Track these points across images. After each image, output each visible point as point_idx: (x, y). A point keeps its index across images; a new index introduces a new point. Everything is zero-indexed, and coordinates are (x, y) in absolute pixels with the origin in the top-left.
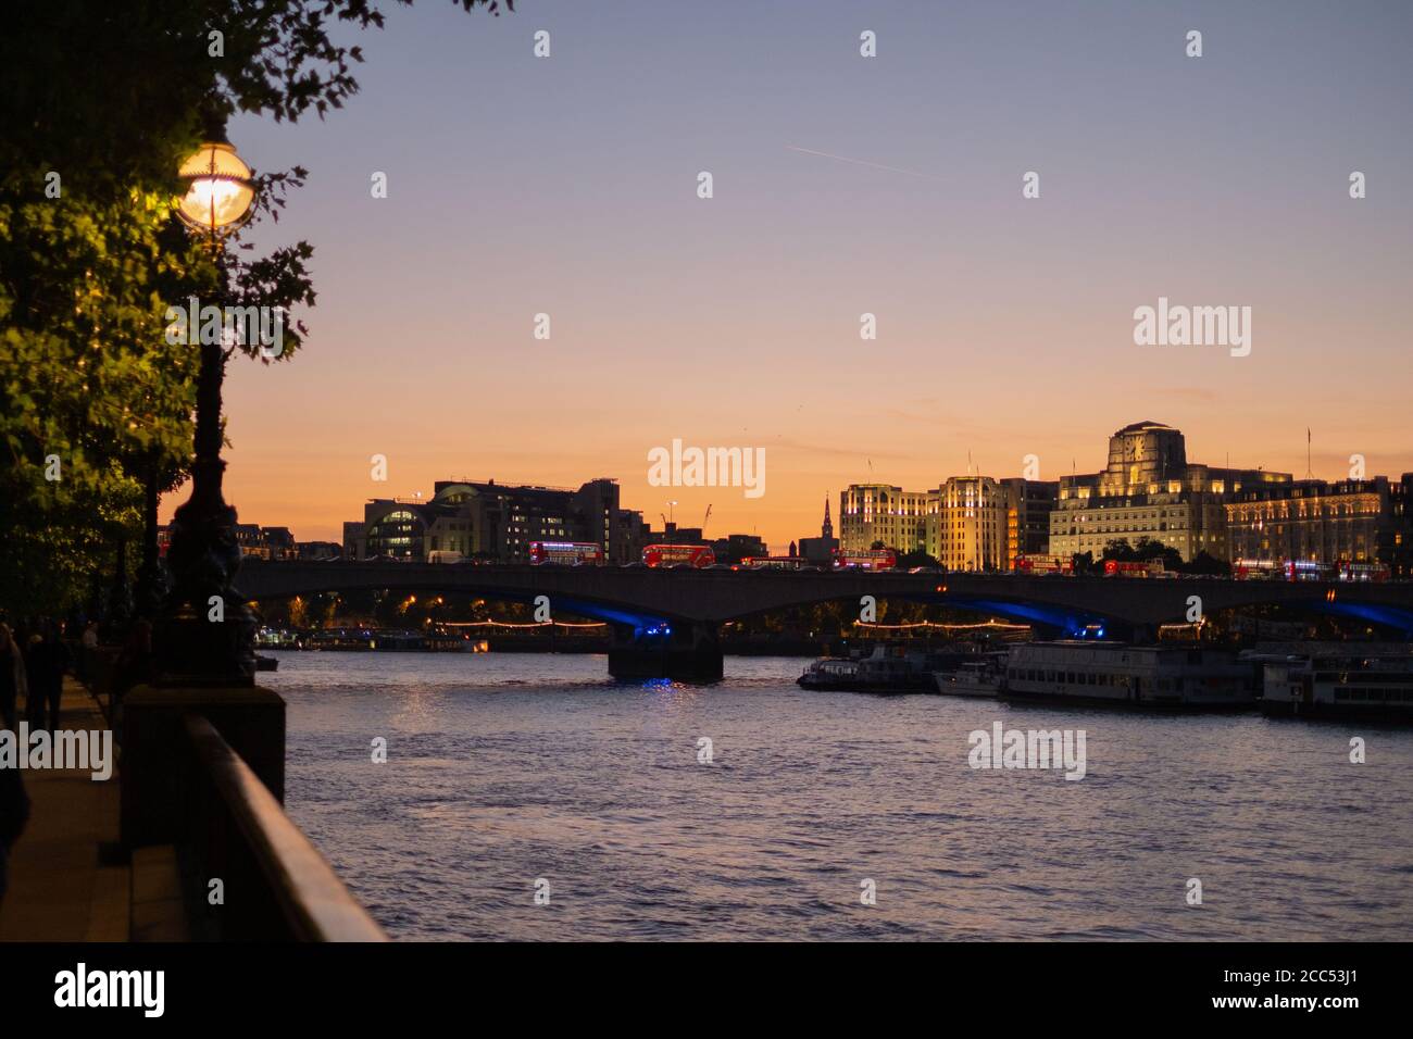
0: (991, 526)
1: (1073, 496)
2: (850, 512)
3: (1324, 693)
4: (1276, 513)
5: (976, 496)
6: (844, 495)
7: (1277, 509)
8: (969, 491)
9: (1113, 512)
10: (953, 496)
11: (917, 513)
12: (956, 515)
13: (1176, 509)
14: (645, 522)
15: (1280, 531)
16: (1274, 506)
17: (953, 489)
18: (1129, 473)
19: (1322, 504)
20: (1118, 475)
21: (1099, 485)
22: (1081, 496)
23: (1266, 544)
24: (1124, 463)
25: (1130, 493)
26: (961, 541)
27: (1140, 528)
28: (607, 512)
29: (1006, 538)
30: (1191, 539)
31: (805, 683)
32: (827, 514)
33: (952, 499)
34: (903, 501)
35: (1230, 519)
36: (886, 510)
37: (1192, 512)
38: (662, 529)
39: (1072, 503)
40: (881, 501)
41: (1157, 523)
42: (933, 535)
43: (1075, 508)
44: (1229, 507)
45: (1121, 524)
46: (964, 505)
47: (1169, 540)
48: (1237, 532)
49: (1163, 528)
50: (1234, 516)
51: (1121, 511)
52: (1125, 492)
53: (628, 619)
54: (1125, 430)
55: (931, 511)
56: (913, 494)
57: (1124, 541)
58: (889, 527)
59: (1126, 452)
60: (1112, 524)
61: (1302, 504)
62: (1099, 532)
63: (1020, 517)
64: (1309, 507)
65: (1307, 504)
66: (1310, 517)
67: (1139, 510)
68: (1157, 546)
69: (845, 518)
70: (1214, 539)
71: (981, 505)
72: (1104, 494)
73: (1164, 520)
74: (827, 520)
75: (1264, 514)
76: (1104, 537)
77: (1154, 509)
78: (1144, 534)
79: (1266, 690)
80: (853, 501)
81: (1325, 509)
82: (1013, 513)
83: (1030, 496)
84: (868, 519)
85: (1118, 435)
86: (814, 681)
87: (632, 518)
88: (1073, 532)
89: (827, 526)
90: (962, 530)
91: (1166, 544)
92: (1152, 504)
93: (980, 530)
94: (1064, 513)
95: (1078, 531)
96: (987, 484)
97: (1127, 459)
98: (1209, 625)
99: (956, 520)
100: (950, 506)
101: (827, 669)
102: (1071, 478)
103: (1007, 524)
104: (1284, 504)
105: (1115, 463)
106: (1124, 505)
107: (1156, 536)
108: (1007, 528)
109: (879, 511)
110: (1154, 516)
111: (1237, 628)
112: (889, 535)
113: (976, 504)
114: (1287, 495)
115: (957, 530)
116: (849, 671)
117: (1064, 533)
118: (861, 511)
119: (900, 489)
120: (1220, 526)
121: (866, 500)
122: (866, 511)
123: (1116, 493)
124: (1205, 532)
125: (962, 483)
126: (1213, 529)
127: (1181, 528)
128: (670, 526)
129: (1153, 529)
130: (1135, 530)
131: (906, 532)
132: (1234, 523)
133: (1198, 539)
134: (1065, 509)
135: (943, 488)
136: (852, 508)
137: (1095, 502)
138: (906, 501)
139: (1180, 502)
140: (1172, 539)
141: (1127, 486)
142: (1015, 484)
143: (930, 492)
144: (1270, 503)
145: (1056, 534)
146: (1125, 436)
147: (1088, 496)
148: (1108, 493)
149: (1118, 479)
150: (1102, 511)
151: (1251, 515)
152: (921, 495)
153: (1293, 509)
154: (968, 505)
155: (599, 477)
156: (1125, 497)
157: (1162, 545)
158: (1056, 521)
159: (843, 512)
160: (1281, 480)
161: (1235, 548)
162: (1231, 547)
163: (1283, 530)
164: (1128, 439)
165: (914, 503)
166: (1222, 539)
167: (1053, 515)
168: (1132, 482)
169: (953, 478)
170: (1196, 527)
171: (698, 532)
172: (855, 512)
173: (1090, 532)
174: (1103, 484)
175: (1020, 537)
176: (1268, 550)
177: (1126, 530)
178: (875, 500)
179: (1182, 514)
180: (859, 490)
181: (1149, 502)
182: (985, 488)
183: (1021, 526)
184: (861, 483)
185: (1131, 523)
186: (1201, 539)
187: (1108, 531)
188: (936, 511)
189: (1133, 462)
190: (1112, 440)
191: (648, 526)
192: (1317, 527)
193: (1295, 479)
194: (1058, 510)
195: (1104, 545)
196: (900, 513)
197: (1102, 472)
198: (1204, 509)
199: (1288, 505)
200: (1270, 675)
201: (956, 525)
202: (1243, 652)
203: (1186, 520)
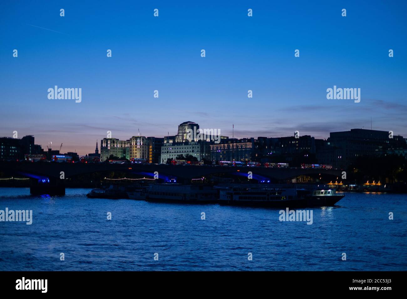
0: (144, 150)
1: (168, 142)
2: (104, 146)
3: (236, 198)
4: (224, 147)
5: (140, 142)
6: (102, 141)
8: (138, 141)
9: (179, 147)
10: (134, 142)
11: (123, 147)
12: (134, 147)
13: (197, 146)
15: (225, 153)
17: (134, 140)
18: (184, 136)
19: (236, 145)
20: (181, 136)
21: (175, 139)
22: (170, 142)
23: (221, 156)
24: (182, 133)
26: (136, 155)
27: (186, 151)
28: (30, 145)
29: (149, 154)
30: (200, 155)
31: (89, 196)
32: (97, 146)
36: (114, 145)
37: (201, 147)
38: (47, 150)
39: (168, 144)
40: (113, 143)
41: (191, 150)
42: (128, 153)
43: (168, 146)
44: (211, 146)
45: (181, 150)
46: (137, 144)
48: (213, 153)
49: (193, 151)
50: (213, 148)
51: (181, 147)
52: (183, 141)
53: (36, 177)
54: (183, 124)
55: (127, 146)
56: (122, 141)
57: (182, 155)
58: (115, 150)
59: (183, 130)
60: (179, 150)
62: (175, 152)
63: (153, 148)
65: (232, 145)
66: (233, 149)
67: (186, 146)
68: (191, 156)
69: (102, 148)
70: (207, 155)
71: (142, 144)
72: (176, 142)
73: (193, 149)
74: (97, 148)
75: (221, 148)
76: (176, 154)
77: (191, 146)
78: (188, 153)
79: (220, 197)
80: (104, 143)
82: (150, 147)
83: (155, 142)
84: (109, 148)
85: (181, 125)
86: (91, 195)
87: (39, 147)
88: (168, 152)
89: (97, 150)
90: (136, 152)
93: (141, 152)
94: (165, 147)
96: (143, 138)
98: (205, 179)
99: (135, 149)
100: (133, 144)
101: (96, 192)
102: (167, 137)
103: (149, 150)
104: (226, 145)
105: (180, 133)
106: (182, 145)
107: (191, 154)
109: (112, 146)
110: (190, 148)
111: (213, 180)
112: (115, 153)
113: (140, 144)
114: (227, 142)
116: (102, 192)
117: (165, 153)
118: (107, 146)
119: (118, 140)
120: (208, 151)
121: (108, 143)
123: (180, 141)
124: (204, 153)
125: (136, 138)
126: (206, 152)
127: (198, 152)
128: (50, 150)
129: (190, 152)
131: (120, 152)
132: (212, 150)
134: (166, 146)
135: (131, 139)
137: (174, 144)
138: (120, 143)
139: (198, 144)
140: (195, 155)
141: (183, 139)
142: (151, 138)
143: (127, 140)
144: (222, 145)
145: (163, 153)
147: (172, 142)
148: (178, 141)
149: (181, 138)
150: (176, 146)
151: (217, 148)
152: (124, 141)
153: (229, 146)
157: (193, 156)
159: (102, 146)
160: (225, 138)
161: (213, 157)
162: (211, 157)
164: (183, 126)
165: (122, 144)
166: (209, 155)
167: (162, 148)
168: (184, 138)
169: (133, 137)
170: (202, 151)
171: (58, 151)
173: (173, 152)
175: (153, 154)
176: (221, 158)
177: (183, 152)
178: (111, 142)
180: (106, 140)
181: (189, 144)
182: (143, 140)
183: (153, 151)
184: (107, 138)
185: (184, 150)
186: (203, 155)
187: (178, 152)
188: (129, 146)
189: (185, 133)
190: (179, 126)
191: (43, 149)
192: (235, 151)
193: (229, 138)
194: (163, 146)
195: (176, 156)
196: (118, 146)
197: (176, 135)
198: (204, 146)
200: (222, 193)
202: (214, 186)
203: (199, 149)
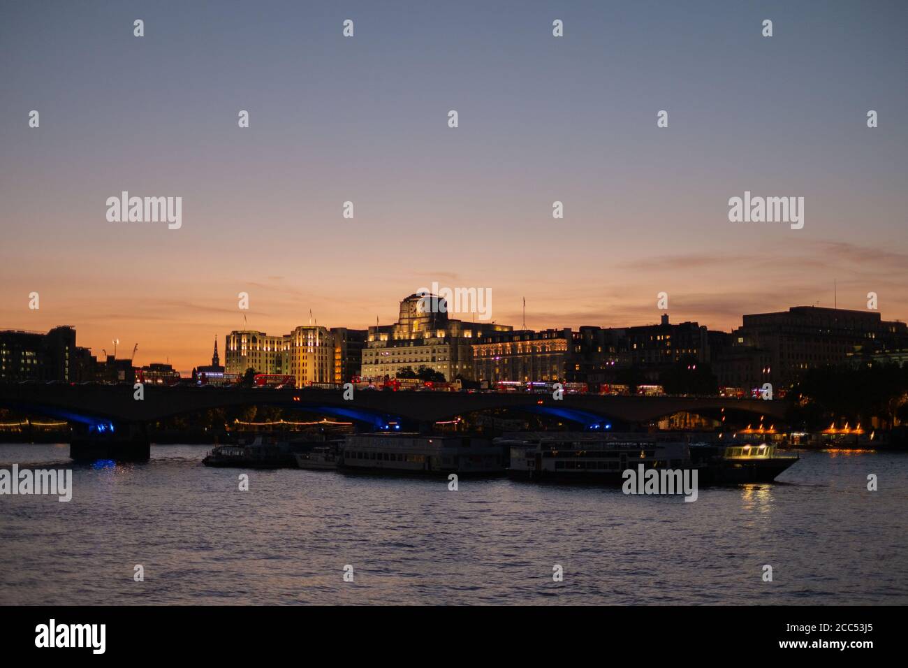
0: (324, 358)
1: (377, 339)
2: (232, 349)
3: (548, 465)
4: (504, 350)
5: (315, 339)
6: (228, 338)
7: (504, 348)
8: (310, 336)
9: (402, 349)
10: (299, 339)
11: (276, 350)
12: (301, 351)
13: (442, 348)
14: (92, 355)
15: (506, 362)
16: (503, 347)
17: (300, 334)
18: (413, 325)
19: (531, 345)
20: (405, 326)
21: (394, 332)
22: (382, 339)
23: (497, 370)
24: (409, 318)
25: (413, 338)
26: (305, 368)
27: (419, 360)
28: (67, 348)
29: (333, 366)
30: (451, 367)
31: (207, 462)
32: (216, 350)
33: (299, 341)
34: (267, 343)
35: (475, 355)
36: (256, 347)
37: (452, 350)
38: (104, 359)
39: (377, 344)
40: (253, 342)
41: (429, 356)
42: (286, 364)
43: (378, 347)
44: (474, 347)
45: (407, 357)
46: (307, 345)
47: (437, 368)
48: (480, 363)
49: (433, 360)
50: (478, 352)
51: (407, 349)
52: (410, 337)
53: (84, 420)
54: (410, 297)
55: (285, 349)
56: (274, 338)
57: (409, 368)
58: (258, 358)
59: (411, 311)
60: (402, 357)
61: (520, 345)
62: (393, 362)
63: (343, 353)
64: (524, 348)
65: (522, 345)
66: (524, 353)
67: (418, 348)
68: (430, 371)
69: (228, 353)
70: (465, 367)
71: (317, 345)
72: (396, 338)
73: (434, 355)
74: (216, 354)
75: (496, 351)
76: (396, 366)
77: (428, 348)
78: (422, 364)
79: (511, 464)
80: (234, 342)
81: (534, 348)
82: (338, 350)
83: (349, 339)
84: (244, 354)
85: (406, 300)
86: (214, 461)
87: (85, 352)
88: (377, 362)
89: (216, 359)
90: (305, 361)
91: (436, 370)
92: (427, 345)
93: (317, 362)
94: (372, 350)
95: (379, 362)
96: (322, 331)
97: (411, 316)
98: (463, 421)
99: (302, 354)
100: (297, 345)
101: (223, 452)
102: (375, 328)
103: (334, 357)
104: (508, 345)
105: (404, 318)
106: (409, 345)
107: (429, 365)
108: (334, 359)
109: (251, 348)
110: (428, 352)
111: (481, 424)
112: (258, 364)
113: (315, 344)
114: (511, 340)
115: (302, 361)
116: (238, 454)
117: (371, 363)
118: (239, 348)
119: (265, 334)
120: (468, 358)
121: (243, 341)
122: (243, 348)
123: (404, 337)
124: (459, 362)
125: (305, 331)
126: (464, 361)
127: (445, 360)
128: (110, 358)
129: (427, 361)
130: (416, 361)
131: (269, 362)
132: (477, 357)
133: (455, 367)
134: (371, 347)
135: (293, 333)
136: (233, 346)
137: (391, 343)
138: (269, 342)
139: (444, 344)
140: (439, 367)
141: (411, 333)
142: (340, 332)
143: (284, 336)
144: (500, 345)
145: (366, 363)
146: (410, 302)
147: (386, 339)
148: (399, 338)
149: (405, 329)
150: (395, 349)
151: (488, 352)
152: (279, 338)
153: (514, 348)
154: (309, 345)
155: (62, 324)
156: (410, 340)
157: (434, 371)
158: (366, 355)
159: (228, 349)
160: (506, 330)
161: (478, 373)
162: (475, 372)
163: (508, 361)
164: (412, 303)
165: (274, 343)
166: (470, 367)
167: (364, 351)
168: (414, 331)
169: (299, 327)
170: (454, 360)
171: (130, 362)
172: (235, 349)
173: (388, 363)
174: (396, 332)
175: (342, 366)
176: (498, 374)
177: (410, 362)
178: (249, 341)
179: (445, 351)
180: (238, 335)
181: (425, 343)
182: (320, 334)
183: (343, 359)
184: (239, 330)
185: (413, 357)
186: (457, 367)
187: (399, 362)
188: (289, 349)
189: (414, 318)
190: (402, 303)
191: (95, 358)
192: (529, 360)
193: (514, 330)
194: (367, 348)
195: (396, 371)
196: (265, 350)
197: (396, 324)
198: (459, 348)
199: (511, 346)
200: (514, 453)
201: (301, 358)
202: (494, 439)
203: (448, 356)
